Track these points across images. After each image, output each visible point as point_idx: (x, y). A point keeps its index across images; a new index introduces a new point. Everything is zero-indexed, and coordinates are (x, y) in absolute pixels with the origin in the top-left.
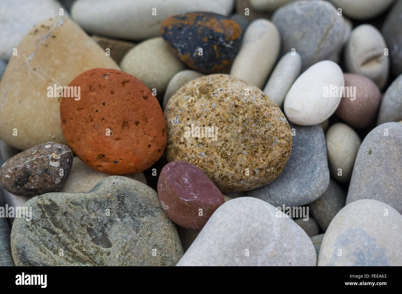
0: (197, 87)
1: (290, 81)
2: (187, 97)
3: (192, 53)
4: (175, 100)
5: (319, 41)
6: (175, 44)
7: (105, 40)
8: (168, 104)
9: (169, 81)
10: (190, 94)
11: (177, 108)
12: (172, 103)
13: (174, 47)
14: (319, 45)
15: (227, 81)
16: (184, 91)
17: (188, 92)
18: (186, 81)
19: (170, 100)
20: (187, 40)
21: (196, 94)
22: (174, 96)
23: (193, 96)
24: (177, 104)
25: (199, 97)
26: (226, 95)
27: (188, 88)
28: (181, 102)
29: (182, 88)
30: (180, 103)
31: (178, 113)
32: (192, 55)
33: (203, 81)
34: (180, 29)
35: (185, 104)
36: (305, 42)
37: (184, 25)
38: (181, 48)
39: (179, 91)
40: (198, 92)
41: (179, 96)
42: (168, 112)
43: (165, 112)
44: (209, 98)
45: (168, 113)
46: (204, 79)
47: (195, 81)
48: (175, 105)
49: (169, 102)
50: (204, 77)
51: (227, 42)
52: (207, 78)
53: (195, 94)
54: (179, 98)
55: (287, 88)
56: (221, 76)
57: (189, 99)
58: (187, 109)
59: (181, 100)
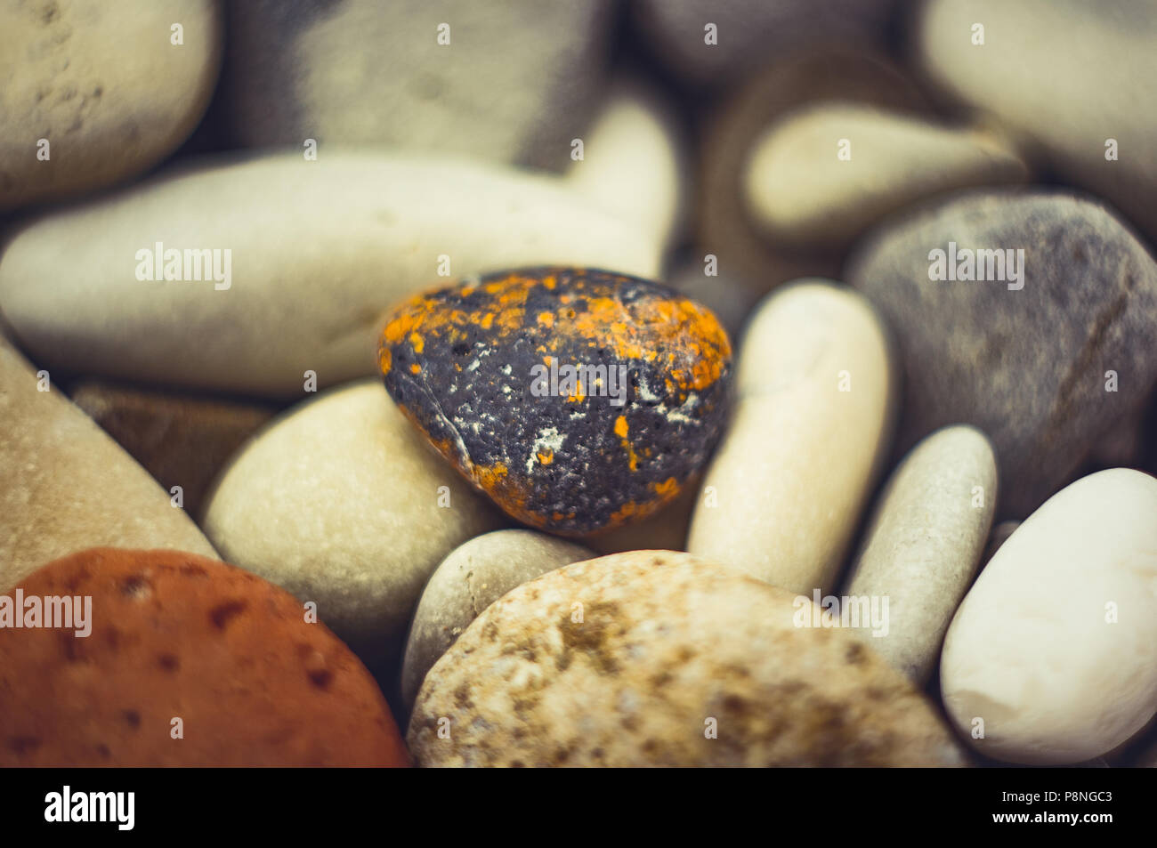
0: (550, 614)
1: (961, 566)
2: (509, 662)
3: (519, 455)
4: (454, 680)
5: (1064, 372)
6: (441, 419)
7: (135, 403)
8: (422, 696)
9: (421, 582)
10: (521, 647)
11: (464, 718)
12: (442, 691)
13: (438, 434)
14: (1065, 391)
15: (685, 586)
16: (492, 633)
17: (509, 639)
18: (498, 587)
19: (432, 675)
20: (493, 400)
21: (547, 648)
22: (445, 660)
23: (532, 658)
24: (462, 697)
25: (563, 664)
26: (686, 656)
27: (510, 618)
28: (480, 684)
29: (481, 621)
30: (474, 689)
31: (472, 736)
32: (518, 466)
33: (575, 585)
34: (462, 350)
35: (501, 694)
36: (1000, 379)
37: (476, 333)
38: (468, 435)
39: (471, 635)
40: (555, 639)
41: (471, 657)
42: (426, 731)
43: (411, 732)
44: (608, 666)
45: (425, 739)
46: (576, 579)
47: (538, 585)
48: (454, 699)
49: (426, 688)
50: (579, 568)
51: (674, 403)
52: (593, 574)
53: (540, 649)
54: (470, 666)
55: (949, 600)
56: (659, 563)
57: (513, 671)
58: (511, 721)
59: (480, 675)
